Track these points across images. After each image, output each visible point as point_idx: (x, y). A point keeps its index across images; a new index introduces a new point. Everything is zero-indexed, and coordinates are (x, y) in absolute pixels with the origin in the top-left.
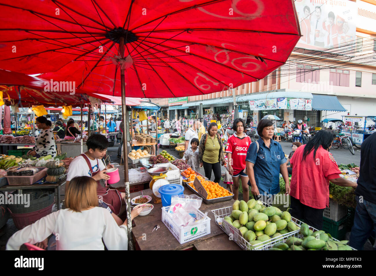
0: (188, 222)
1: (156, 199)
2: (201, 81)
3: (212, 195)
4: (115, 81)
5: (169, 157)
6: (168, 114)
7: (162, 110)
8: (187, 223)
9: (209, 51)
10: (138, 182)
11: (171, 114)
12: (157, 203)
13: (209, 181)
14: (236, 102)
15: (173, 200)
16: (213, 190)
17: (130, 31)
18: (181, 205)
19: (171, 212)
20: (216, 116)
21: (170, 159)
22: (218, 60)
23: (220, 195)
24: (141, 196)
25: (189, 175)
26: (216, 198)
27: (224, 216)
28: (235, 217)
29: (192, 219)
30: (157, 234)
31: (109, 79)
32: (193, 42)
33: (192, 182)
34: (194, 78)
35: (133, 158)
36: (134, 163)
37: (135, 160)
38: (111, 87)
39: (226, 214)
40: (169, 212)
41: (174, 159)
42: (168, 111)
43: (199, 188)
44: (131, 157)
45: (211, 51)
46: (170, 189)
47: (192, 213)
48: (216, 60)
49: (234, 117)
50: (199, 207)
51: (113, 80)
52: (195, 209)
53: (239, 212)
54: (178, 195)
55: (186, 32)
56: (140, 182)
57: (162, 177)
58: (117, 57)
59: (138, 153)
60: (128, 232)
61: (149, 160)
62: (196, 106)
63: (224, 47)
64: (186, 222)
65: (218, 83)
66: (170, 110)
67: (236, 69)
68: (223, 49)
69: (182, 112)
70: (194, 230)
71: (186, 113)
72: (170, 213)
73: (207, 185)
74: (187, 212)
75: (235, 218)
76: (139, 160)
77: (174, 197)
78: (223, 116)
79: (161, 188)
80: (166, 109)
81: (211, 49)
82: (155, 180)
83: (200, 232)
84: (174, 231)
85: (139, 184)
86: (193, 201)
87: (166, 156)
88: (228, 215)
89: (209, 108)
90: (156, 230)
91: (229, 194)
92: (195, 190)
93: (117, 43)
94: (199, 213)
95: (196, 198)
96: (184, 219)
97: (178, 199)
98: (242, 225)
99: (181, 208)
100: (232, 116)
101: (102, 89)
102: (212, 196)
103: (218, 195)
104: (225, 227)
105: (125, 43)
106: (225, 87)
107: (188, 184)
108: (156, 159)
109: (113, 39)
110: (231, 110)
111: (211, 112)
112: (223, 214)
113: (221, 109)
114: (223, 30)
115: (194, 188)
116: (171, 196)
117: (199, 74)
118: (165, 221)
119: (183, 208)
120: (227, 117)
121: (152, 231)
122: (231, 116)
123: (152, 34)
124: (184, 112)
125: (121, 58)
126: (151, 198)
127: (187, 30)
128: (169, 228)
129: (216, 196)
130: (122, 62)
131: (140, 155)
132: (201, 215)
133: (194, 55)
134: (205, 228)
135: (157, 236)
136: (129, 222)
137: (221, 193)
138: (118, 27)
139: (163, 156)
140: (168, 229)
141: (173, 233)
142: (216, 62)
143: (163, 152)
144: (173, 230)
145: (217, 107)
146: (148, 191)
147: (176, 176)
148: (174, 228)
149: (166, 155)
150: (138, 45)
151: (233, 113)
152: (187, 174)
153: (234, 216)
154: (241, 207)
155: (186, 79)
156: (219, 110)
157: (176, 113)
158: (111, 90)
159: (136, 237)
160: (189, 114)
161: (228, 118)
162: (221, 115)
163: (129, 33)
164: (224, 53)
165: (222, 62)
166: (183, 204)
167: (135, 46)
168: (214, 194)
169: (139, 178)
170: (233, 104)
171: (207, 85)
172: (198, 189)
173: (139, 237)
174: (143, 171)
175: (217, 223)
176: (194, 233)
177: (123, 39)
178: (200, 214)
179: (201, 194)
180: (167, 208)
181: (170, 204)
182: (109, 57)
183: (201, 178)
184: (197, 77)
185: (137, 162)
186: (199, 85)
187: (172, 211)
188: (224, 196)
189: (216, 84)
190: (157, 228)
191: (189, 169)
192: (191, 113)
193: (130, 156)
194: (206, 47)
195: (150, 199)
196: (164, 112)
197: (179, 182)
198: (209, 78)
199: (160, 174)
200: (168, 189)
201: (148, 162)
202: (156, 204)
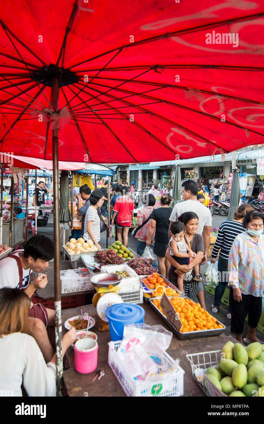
0: (148, 370)
1: (102, 324)
2: (177, 140)
3: (189, 325)
4: (47, 139)
5: (125, 252)
6: (128, 177)
7: (119, 170)
8: (147, 373)
9: (190, 98)
10: (78, 291)
11: (132, 177)
12: (102, 330)
13: (185, 299)
14: (236, 161)
15: (127, 331)
16: (191, 315)
17: (68, 70)
18: (138, 341)
19: (122, 350)
20: (202, 182)
21: (126, 255)
22: (206, 111)
23: (202, 326)
24: (80, 317)
25: (154, 284)
26: (195, 330)
27: (208, 366)
28: (226, 371)
29: (154, 368)
30: (100, 387)
31: (39, 137)
32: (164, 84)
33: (159, 298)
34: (167, 135)
35: (71, 253)
36: (72, 261)
37: (74, 255)
38: (41, 148)
39: (211, 363)
40: (119, 350)
41: (132, 254)
42: (128, 173)
43: (169, 312)
44: (69, 250)
45: (194, 97)
46: (123, 312)
47: (155, 356)
48: (202, 109)
49: (231, 185)
50: (167, 347)
51: (44, 138)
52: (161, 351)
53: (232, 363)
54: (135, 323)
55: (153, 70)
56: (80, 290)
57: (111, 290)
58: (47, 110)
59: (79, 244)
60: (57, 377)
61: (95, 257)
62: (172, 165)
63: (216, 91)
64: (146, 371)
65: (206, 144)
66: (130, 171)
67: (236, 123)
68: (213, 93)
69: (149, 174)
70: (157, 389)
71: (155, 176)
72: (122, 353)
73: (182, 306)
74: (148, 353)
75: (225, 374)
76: (80, 256)
77: (127, 326)
78: (213, 182)
79: (110, 308)
80: (125, 168)
81: (194, 95)
82: (102, 295)
83: (167, 391)
84: (126, 385)
85: (79, 294)
86: (157, 335)
87: (120, 251)
88: (213, 365)
89: (192, 169)
90: (99, 378)
91: (218, 325)
92: (162, 314)
93: (48, 86)
94: (165, 358)
95: (162, 331)
96: (143, 364)
97: (134, 331)
98: (237, 387)
99: (139, 346)
100: (228, 182)
101: (28, 151)
102: (188, 327)
103: (199, 325)
104: (208, 387)
105: (60, 86)
106: (216, 149)
107: (152, 301)
108: (105, 256)
109: (42, 80)
110: (227, 173)
111: (195, 175)
112: (206, 362)
113: (210, 171)
114: (214, 67)
115: (160, 310)
116: (123, 324)
117: (175, 130)
118: (113, 365)
119: (141, 345)
120: (221, 184)
121: (92, 380)
122: (226, 182)
123: (102, 74)
124: (153, 174)
125: (53, 111)
126: (95, 322)
127: (155, 68)
128: (118, 377)
129: (195, 327)
130: (54, 117)
131: (82, 247)
132: (169, 361)
133: (166, 102)
134: (174, 385)
135: (100, 390)
136: (59, 362)
137: (205, 323)
138: (48, 64)
139: (116, 251)
140: (116, 379)
141: (124, 388)
142: (201, 113)
143: (117, 244)
144: (125, 383)
145: (205, 167)
146: (90, 308)
147: (133, 287)
148: (125, 380)
149: (121, 249)
150: (81, 90)
151: (231, 179)
152: (152, 283)
153: (223, 369)
154: (236, 354)
155: (154, 136)
156: (207, 173)
157: (140, 176)
158: (42, 152)
159: (68, 387)
160: (159, 178)
161: (223, 185)
162: (210, 181)
163: (66, 72)
164: (216, 100)
165: (212, 113)
166: (143, 339)
167: (77, 91)
168: (192, 323)
169: (78, 285)
170: (231, 164)
171: (186, 146)
172: (167, 313)
173: (72, 389)
174: (85, 273)
175: (195, 377)
176: (156, 392)
177: (57, 80)
178: (167, 360)
179: (172, 321)
180: (117, 344)
181: (121, 338)
182: (36, 111)
183: (173, 292)
184: (171, 134)
185: (77, 258)
186: (175, 146)
187: (125, 348)
188: (208, 329)
189: (202, 145)
190: (101, 376)
191: (154, 275)
192: (163, 176)
193: (67, 247)
194: (185, 91)
195: (92, 323)
196: (122, 173)
197: (138, 297)
198: (190, 136)
199: (109, 287)
200: (120, 312)
201: (93, 259)
202: (101, 332)
